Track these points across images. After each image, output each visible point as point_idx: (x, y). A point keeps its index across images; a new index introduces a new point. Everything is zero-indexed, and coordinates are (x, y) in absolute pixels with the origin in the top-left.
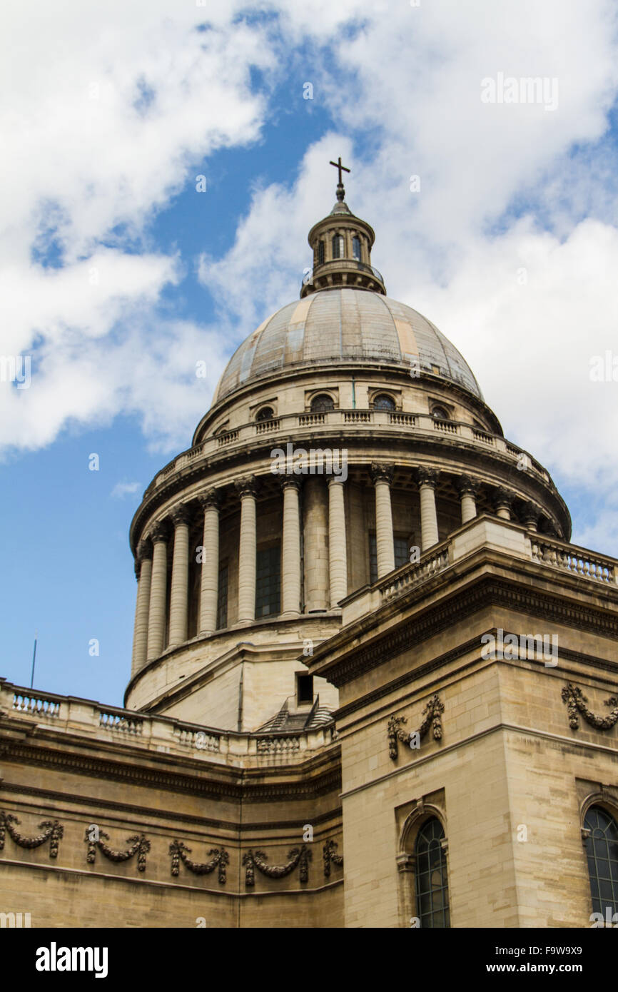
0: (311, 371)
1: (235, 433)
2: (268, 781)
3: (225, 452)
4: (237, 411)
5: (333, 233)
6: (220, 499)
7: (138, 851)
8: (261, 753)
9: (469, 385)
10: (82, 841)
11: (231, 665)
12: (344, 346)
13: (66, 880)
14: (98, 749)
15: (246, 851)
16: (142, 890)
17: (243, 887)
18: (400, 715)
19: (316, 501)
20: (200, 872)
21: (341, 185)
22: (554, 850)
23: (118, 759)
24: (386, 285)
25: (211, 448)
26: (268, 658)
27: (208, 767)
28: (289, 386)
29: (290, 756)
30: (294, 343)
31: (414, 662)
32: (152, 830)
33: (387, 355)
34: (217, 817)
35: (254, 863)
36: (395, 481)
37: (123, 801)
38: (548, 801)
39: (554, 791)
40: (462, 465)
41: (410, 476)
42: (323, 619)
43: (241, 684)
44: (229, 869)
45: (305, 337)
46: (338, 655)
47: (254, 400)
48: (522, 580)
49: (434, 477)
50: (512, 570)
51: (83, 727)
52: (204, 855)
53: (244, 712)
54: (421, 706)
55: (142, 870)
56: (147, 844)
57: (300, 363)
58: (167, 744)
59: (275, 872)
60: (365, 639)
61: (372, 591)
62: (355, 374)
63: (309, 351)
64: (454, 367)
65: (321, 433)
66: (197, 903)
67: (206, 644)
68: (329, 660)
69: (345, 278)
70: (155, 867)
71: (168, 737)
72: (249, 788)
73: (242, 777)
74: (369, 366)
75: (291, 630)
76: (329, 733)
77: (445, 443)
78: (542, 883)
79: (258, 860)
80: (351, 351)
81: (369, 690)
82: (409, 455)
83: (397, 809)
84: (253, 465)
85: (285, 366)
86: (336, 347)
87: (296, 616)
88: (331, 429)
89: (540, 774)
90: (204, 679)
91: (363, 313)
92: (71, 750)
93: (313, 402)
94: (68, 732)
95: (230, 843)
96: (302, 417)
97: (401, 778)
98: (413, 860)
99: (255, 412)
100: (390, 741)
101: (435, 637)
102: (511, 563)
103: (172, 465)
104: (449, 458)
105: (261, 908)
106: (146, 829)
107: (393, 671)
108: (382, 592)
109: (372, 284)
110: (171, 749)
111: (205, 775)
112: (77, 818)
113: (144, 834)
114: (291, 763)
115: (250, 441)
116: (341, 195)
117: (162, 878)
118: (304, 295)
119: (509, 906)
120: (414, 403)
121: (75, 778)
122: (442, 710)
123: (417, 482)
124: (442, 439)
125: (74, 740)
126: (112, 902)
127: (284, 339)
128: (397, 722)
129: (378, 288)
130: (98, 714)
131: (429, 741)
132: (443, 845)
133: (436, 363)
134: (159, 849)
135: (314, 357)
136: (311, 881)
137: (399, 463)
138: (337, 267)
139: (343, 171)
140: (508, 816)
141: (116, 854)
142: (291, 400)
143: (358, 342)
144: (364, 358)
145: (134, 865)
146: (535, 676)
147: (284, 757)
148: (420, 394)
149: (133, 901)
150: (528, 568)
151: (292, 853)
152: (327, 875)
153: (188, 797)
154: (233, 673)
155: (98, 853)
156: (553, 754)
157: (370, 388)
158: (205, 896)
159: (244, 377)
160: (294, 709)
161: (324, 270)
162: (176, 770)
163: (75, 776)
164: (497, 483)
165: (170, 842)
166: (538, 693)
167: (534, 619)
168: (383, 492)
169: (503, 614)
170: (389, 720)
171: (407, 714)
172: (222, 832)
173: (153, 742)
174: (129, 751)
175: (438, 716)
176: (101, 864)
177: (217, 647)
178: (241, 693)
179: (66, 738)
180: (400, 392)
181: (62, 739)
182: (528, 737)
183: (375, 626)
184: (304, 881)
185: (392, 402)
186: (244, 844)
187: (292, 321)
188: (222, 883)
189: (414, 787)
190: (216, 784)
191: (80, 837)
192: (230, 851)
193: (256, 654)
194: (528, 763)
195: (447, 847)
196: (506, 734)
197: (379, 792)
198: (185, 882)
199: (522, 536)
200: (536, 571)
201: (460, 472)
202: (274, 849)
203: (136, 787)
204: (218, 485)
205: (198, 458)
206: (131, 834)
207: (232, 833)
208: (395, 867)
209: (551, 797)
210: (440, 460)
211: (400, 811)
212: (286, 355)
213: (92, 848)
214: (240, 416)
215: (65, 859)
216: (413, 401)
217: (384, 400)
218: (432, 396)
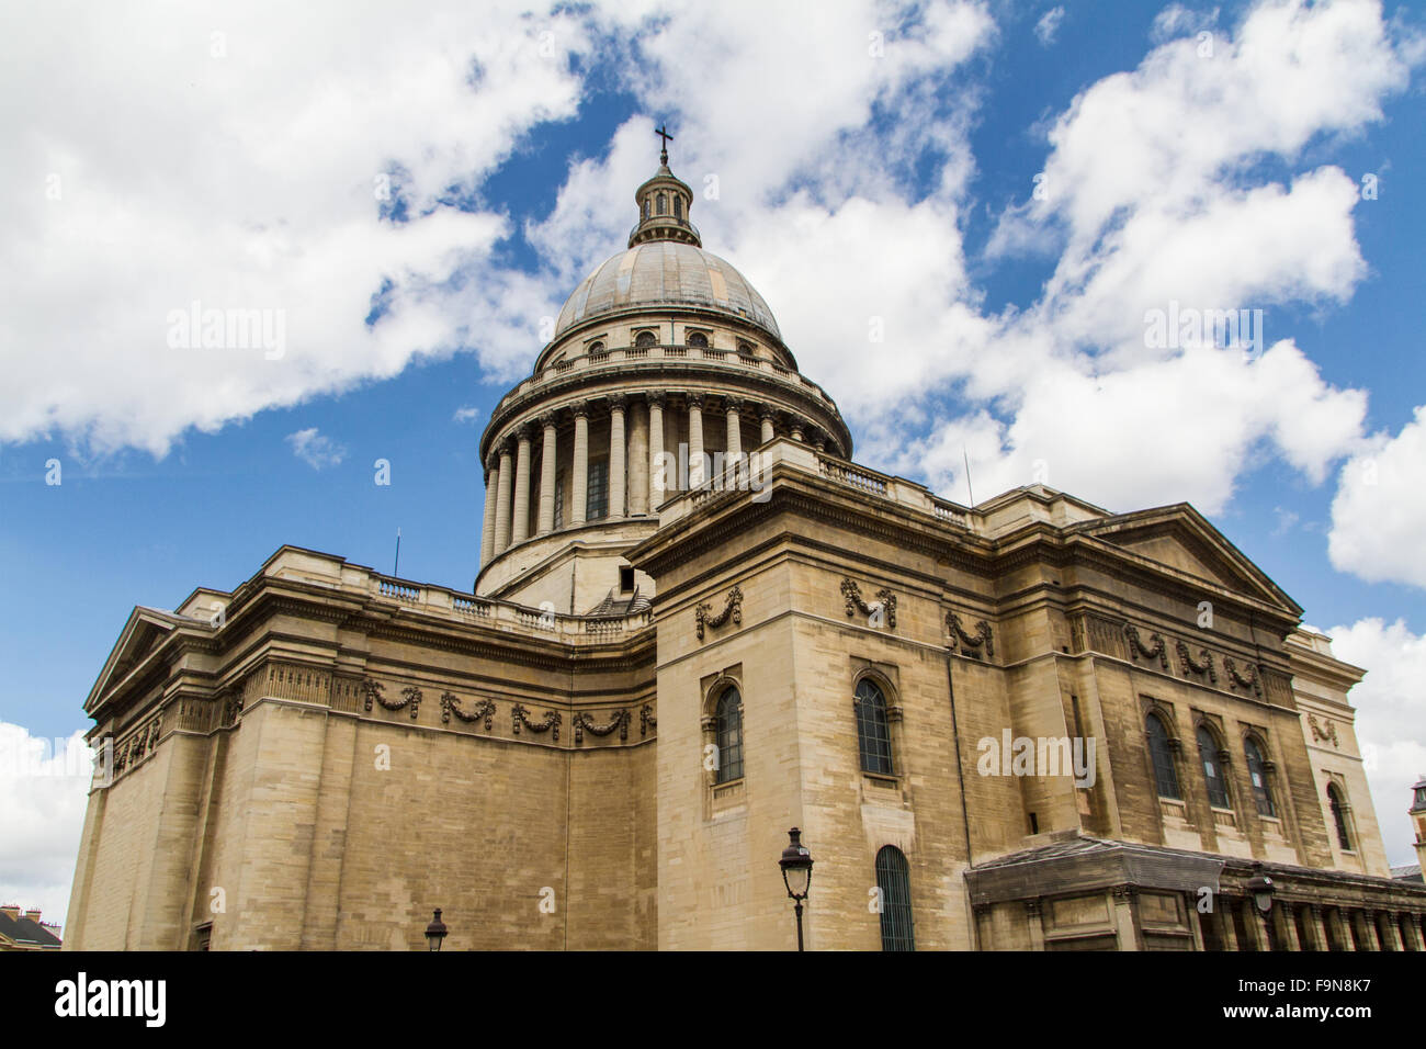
0: (637, 312)
1: (571, 363)
2: (595, 656)
3: (562, 380)
4: (573, 345)
5: (657, 193)
6: (557, 419)
7: (485, 712)
8: (590, 632)
9: (770, 328)
10: (438, 704)
11: (566, 559)
12: (666, 291)
13: (424, 736)
14: (452, 629)
15: (576, 714)
16: (488, 745)
17: (573, 743)
18: (706, 602)
19: (638, 422)
20: (538, 730)
21: (664, 151)
22: (830, 714)
23: (469, 636)
24: (703, 240)
25: (550, 376)
26: (597, 554)
27: (545, 644)
28: (617, 324)
29: (614, 636)
30: (623, 288)
31: (719, 558)
32: (498, 696)
33: (701, 300)
34: (552, 685)
35: (583, 723)
36: (706, 407)
37: (473, 672)
38: (827, 674)
39: (832, 666)
40: (763, 395)
41: (718, 403)
42: (643, 522)
43: (574, 575)
44: (561, 729)
45: (632, 282)
46: (655, 552)
47: (587, 336)
48: (810, 491)
49: (739, 404)
50: (802, 483)
51: (440, 610)
52: (541, 718)
53: (576, 599)
54: (725, 595)
55: (489, 728)
56: (493, 707)
57: (627, 305)
58: (510, 625)
59: (600, 731)
60: (678, 539)
61: (685, 499)
62: (675, 315)
63: (635, 295)
64: (758, 311)
65: (644, 365)
66: (534, 756)
67: (544, 542)
68: (647, 556)
69: (666, 232)
70: (499, 726)
71: (511, 619)
72: (580, 662)
73: (573, 652)
74: (686, 309)
75: (616, 531)
76: (647, 617)
77: (749, 375)
78: (819, 741)
79: (586, 721)
80: (671, 296)
81: (680, 582)
82: (718, 386)
83: (702, 679)
84: (586, 391)
85: (614, 307)
86: (658, 292)
87: (620, 519)
88: (652, 362)
89: (821, 652)
90: (542, 571)
91: (681, 263)
92: (429, 629)
93: (638, 338)
94: (427, 614)
95: (563, 707)
96: (628, 351)
97: (706, 655)
98: (714, 722)
99: (588, 346)
100: (697, 623)
101: (737, 538)
102: (802, 477)
103: (516, 390)
104: (751, 388)
105: (588, 760)
106: (492, 695)
107: (701, 566)
108: (693, 499)
109: (689, 238)
110: (514, 629)
111: (543, 651)
112: (434, 685)
113: (490, 699)
114: (614, 641)
115: (582, 371)
116: (665, 160)
117: (505, 735)
118: (631, 246)
119: (792, 759)
120: (723, 341)
121: (433, 652)
122: (742, 599)
123: (724, 409)
124: (747, 373)
125: (431, 621)
126: (464, 754)
127: (613, 284)
128: (704, 608)
129: (695, 242)
130: (452, 599)
131: (729, 624)
132: (740, 709)
133: (744, 308)
134: (503, 711)
135: (640, 300)
136: (629, 738)
137: (710, 392)
138: (661, 222)
139: (667, 140)
140: (793, 686)
141: (467, 715)
142: (619, 336)
143: (677, 288)
144: (682, 302)
145: (482, 725)
146: (819, 571)
147: (609, 636)
148: (729, 334)
149: (481, 754)
150: (816, 482)
151: (614, 715)
152: (643, 733)
153: (528, 669)
154: (566, 566)
155: (452, 714)
156: (832, 636)
157: (687, 328)
158: (542, 750)
159: (580, 315)
160: (617, 597)
161: (649, 225)
162: (517, 646)
163: (432, 651)
164: (792, 411)
165: (512, 705)
166: (821, 586)
167: (820, 524)
168: (696, 416)
169: (794, 520)
170: (697, 606)
171: (711, 601)
172: (556, 697)
173: (499, 623)
174: (478, 630)
175: (738, 604)
176: (454, 721)
177: (554, 544)
178: (574, 582)
179: (425, 619)
180: (712, 332)
181: (421, 620)
182: (812, 622)
183: (687, 528)
184: (624, 738)
185: (705, 340)
186: (574, 708)
187: (621, 269)
188: (556, 739)
189: (717, 662)
190: (552, 658)
191: (436, 700)
192: (562, 713)
193: (586, 551)
194: (811, 643)
195: (742, 711)
196: (794, 619)
197: (687, 666)
198: (527, 738)
199: (812, 455)
200: (822, 484)
201: (761, 401)
202: (600, 712)
203: (484, 661)
204: (556, 407)
205: (539, 384)
206: (480, 699)
207: (564, 699)
208: (700, 727)
209: (830, 672)
210: (745, 390)
211: (705, 681)
212: (615, 299)
213: (447, 710)
214: (575, 349)
215: (424, 720)
216: (722, 339)
217: (698, 339)
218: (739, 335)
